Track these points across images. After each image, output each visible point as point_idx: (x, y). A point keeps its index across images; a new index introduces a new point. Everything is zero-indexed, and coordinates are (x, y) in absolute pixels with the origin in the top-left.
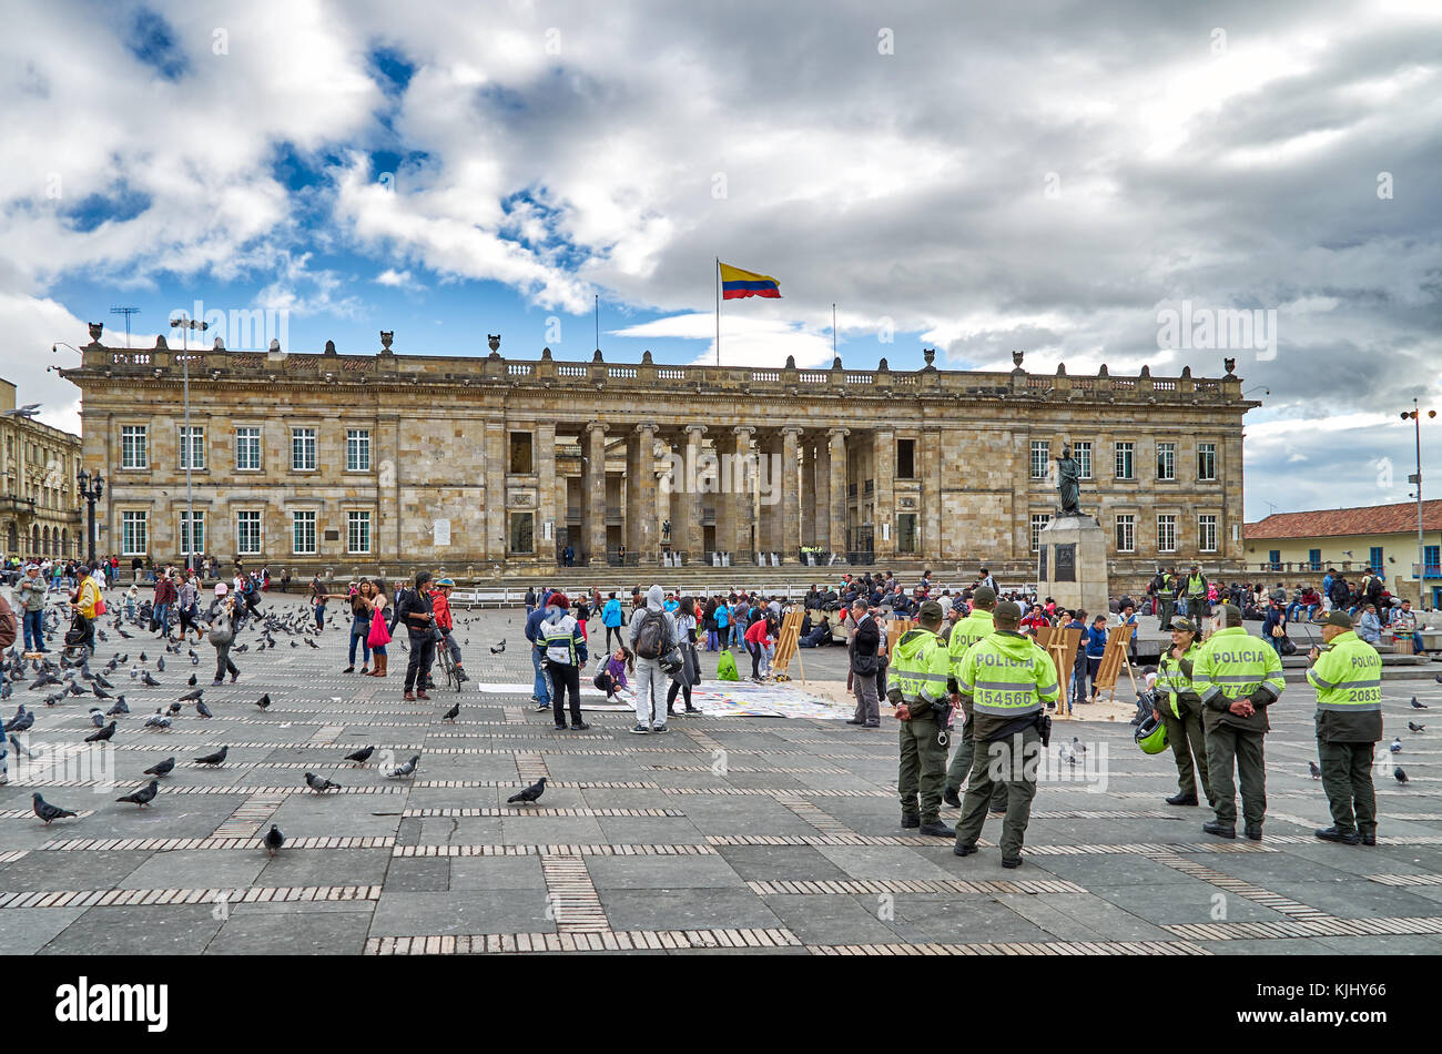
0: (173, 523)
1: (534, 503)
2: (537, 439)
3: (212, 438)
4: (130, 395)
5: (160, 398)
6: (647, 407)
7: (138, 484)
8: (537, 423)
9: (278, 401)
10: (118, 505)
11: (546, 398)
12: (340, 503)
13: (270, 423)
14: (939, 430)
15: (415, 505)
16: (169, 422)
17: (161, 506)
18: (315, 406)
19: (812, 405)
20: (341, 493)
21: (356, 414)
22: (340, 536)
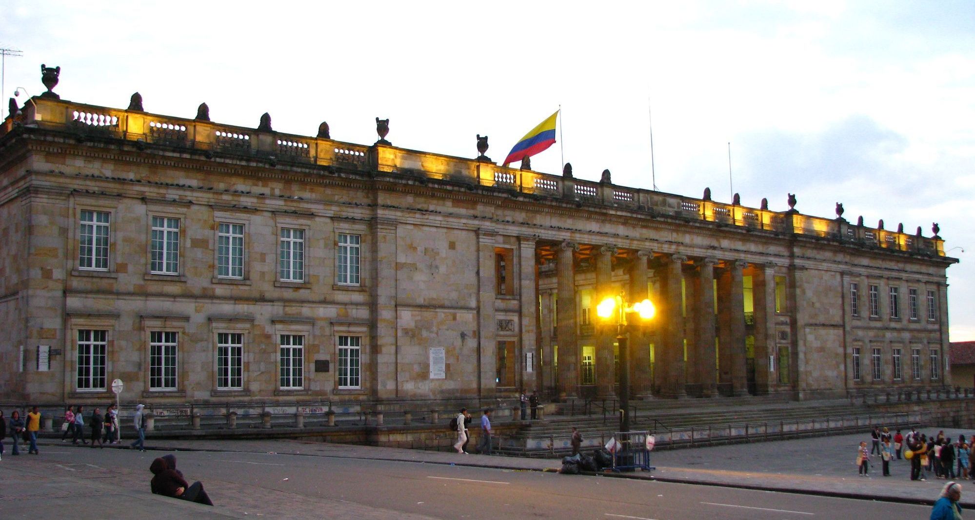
0: (142, 348)
1: (517, 329)
2: (520, 257)
3: (190, 233)
4: (95, 168)
5: (131, 176)
6: (608, 228)
7: (99, 291)
8: (519, 239)
9: (266, 191)
10: (75, 321)
11: (528, 211)
12: (332, 323)
13: (257, 219)
14: (803, 268)
15: (412, 330)
16: (140, 209)
17: (126, 324)
18: (309, 201)
19: (725, 238)
20: (331, 312)
21: (350, 215)
22: (331, 366)
